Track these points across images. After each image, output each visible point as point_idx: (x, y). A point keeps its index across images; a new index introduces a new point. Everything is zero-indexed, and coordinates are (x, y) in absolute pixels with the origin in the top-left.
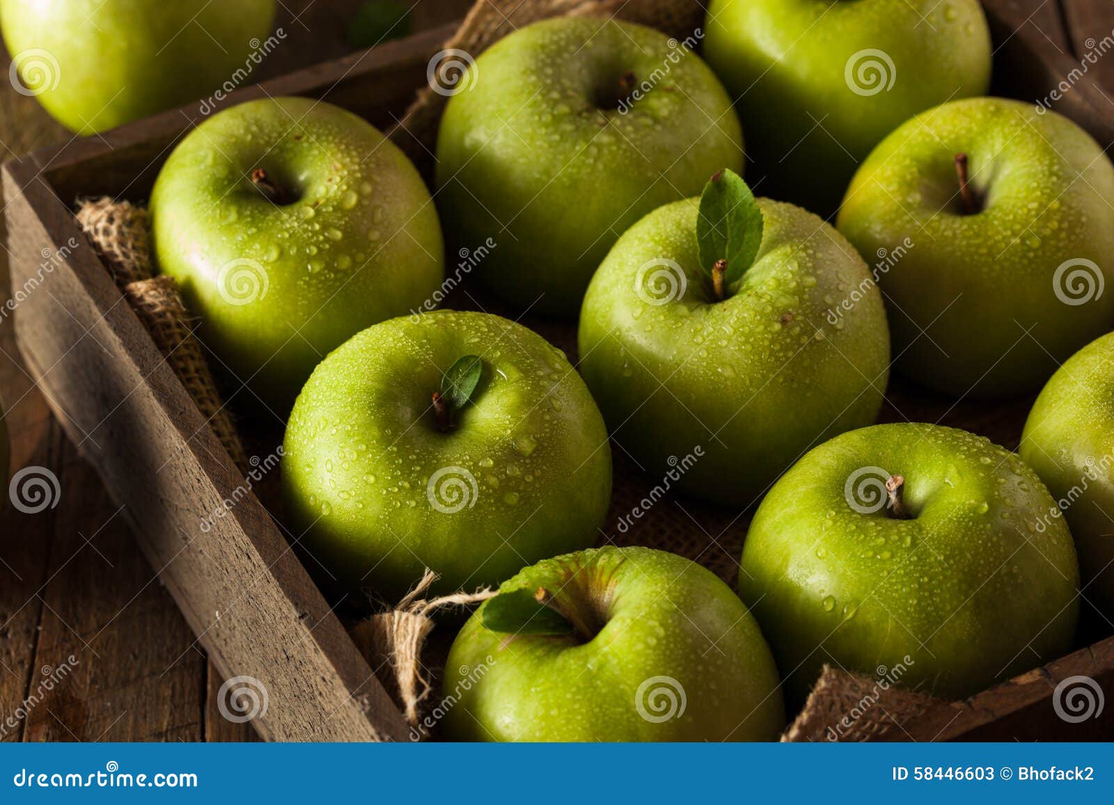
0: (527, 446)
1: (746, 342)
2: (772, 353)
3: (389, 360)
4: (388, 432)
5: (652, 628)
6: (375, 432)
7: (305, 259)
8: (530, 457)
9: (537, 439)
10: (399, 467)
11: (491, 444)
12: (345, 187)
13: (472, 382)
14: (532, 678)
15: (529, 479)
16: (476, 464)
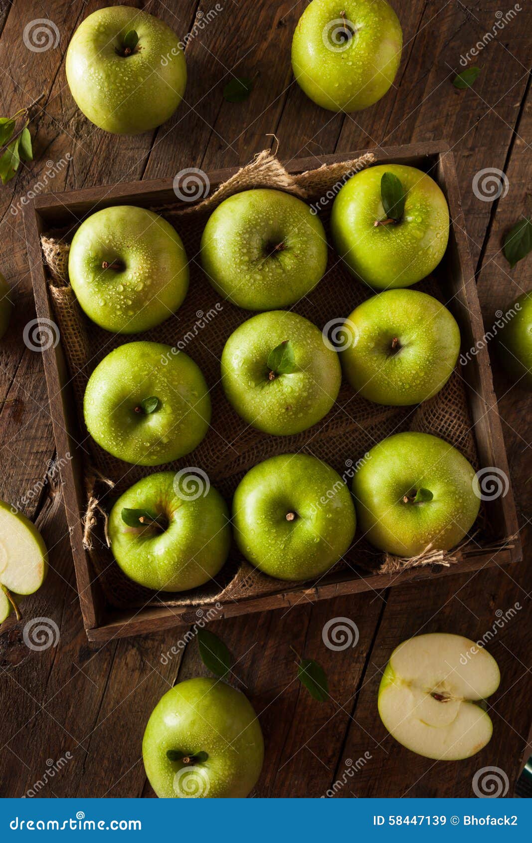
0: (165, 440)
3: (123, 389)
5: (174, 557)
8: (166, 444)
9: (169, 438)
11: (152, 436)
12: (139, 280)
13: (154, 407)
16: (143, 444)
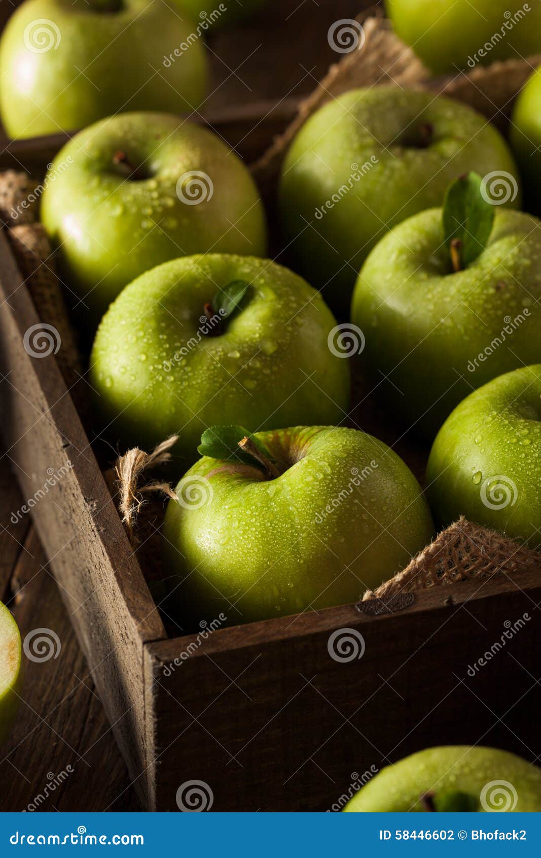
0: (270, 347)
1: (466, 300)
2: (485, 310)
4: (163, 325)
5: (322, 467)
6: (153, 324)
7: (141, 217)
8: (271, 356)
9: (278, 343)
10: (167, 350)
11: (241, 343)
14: (224, 499)
15: (267, 371)
16: (226, 354)
